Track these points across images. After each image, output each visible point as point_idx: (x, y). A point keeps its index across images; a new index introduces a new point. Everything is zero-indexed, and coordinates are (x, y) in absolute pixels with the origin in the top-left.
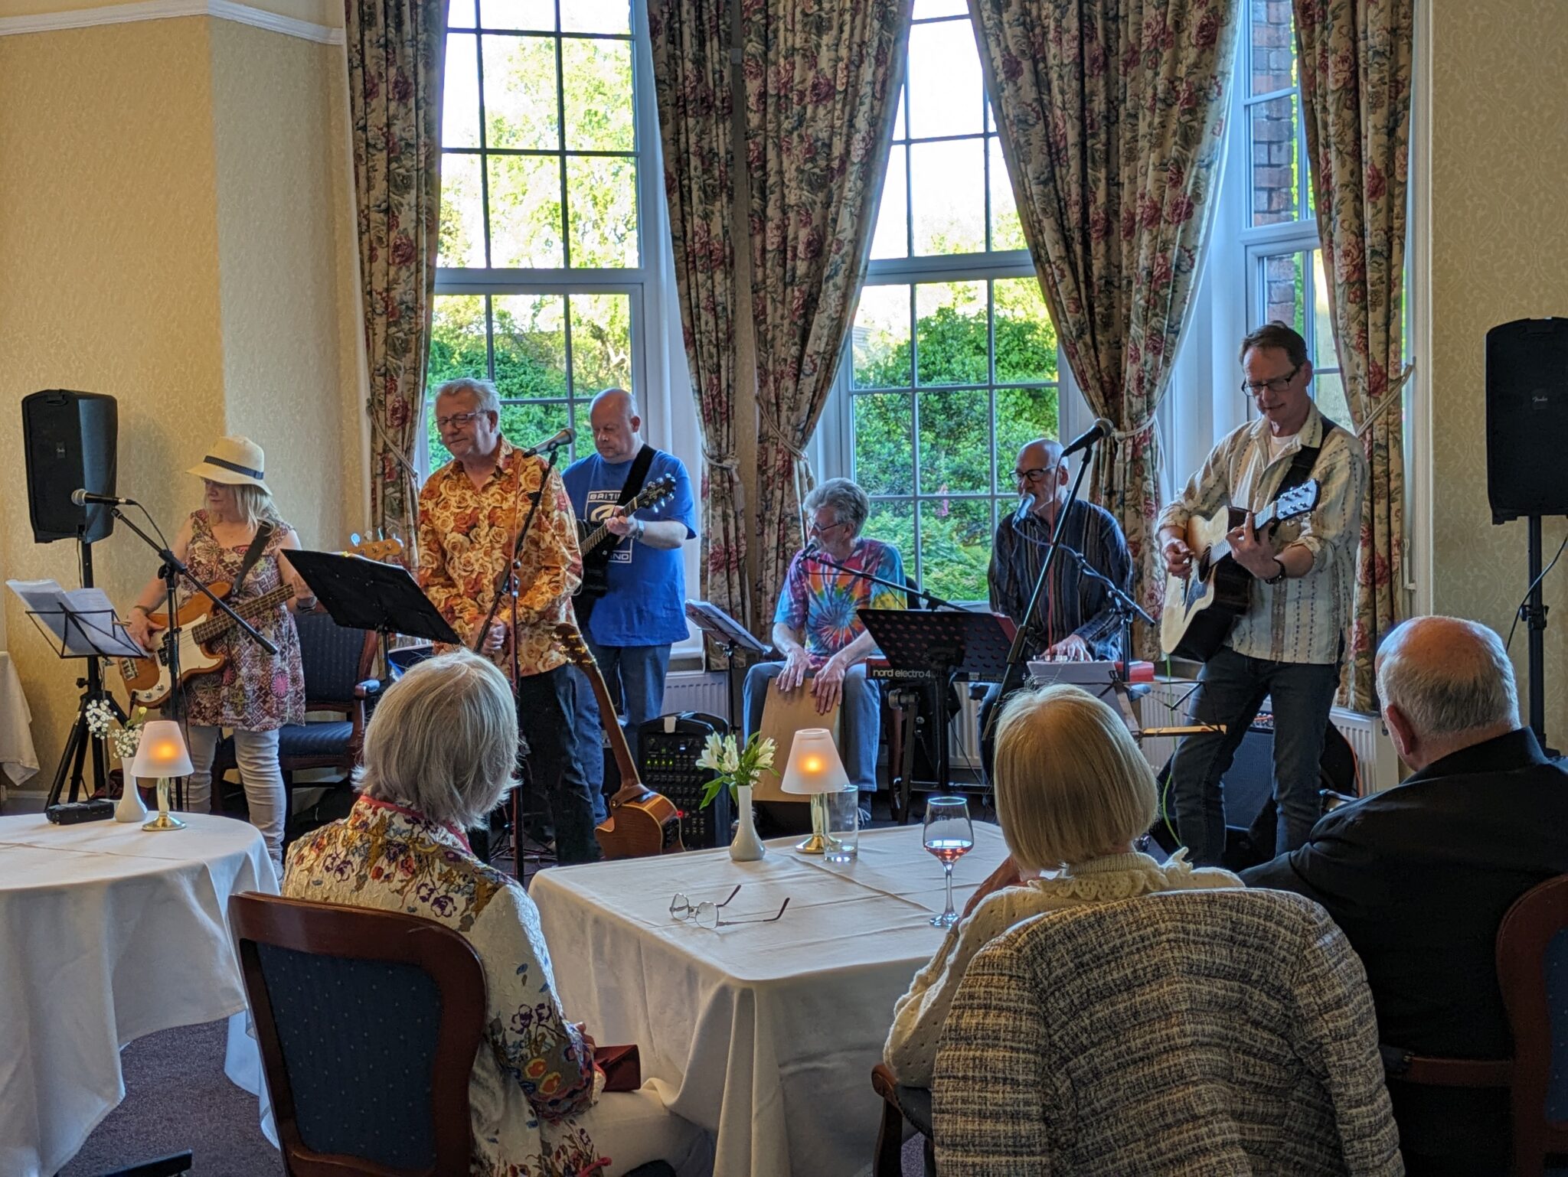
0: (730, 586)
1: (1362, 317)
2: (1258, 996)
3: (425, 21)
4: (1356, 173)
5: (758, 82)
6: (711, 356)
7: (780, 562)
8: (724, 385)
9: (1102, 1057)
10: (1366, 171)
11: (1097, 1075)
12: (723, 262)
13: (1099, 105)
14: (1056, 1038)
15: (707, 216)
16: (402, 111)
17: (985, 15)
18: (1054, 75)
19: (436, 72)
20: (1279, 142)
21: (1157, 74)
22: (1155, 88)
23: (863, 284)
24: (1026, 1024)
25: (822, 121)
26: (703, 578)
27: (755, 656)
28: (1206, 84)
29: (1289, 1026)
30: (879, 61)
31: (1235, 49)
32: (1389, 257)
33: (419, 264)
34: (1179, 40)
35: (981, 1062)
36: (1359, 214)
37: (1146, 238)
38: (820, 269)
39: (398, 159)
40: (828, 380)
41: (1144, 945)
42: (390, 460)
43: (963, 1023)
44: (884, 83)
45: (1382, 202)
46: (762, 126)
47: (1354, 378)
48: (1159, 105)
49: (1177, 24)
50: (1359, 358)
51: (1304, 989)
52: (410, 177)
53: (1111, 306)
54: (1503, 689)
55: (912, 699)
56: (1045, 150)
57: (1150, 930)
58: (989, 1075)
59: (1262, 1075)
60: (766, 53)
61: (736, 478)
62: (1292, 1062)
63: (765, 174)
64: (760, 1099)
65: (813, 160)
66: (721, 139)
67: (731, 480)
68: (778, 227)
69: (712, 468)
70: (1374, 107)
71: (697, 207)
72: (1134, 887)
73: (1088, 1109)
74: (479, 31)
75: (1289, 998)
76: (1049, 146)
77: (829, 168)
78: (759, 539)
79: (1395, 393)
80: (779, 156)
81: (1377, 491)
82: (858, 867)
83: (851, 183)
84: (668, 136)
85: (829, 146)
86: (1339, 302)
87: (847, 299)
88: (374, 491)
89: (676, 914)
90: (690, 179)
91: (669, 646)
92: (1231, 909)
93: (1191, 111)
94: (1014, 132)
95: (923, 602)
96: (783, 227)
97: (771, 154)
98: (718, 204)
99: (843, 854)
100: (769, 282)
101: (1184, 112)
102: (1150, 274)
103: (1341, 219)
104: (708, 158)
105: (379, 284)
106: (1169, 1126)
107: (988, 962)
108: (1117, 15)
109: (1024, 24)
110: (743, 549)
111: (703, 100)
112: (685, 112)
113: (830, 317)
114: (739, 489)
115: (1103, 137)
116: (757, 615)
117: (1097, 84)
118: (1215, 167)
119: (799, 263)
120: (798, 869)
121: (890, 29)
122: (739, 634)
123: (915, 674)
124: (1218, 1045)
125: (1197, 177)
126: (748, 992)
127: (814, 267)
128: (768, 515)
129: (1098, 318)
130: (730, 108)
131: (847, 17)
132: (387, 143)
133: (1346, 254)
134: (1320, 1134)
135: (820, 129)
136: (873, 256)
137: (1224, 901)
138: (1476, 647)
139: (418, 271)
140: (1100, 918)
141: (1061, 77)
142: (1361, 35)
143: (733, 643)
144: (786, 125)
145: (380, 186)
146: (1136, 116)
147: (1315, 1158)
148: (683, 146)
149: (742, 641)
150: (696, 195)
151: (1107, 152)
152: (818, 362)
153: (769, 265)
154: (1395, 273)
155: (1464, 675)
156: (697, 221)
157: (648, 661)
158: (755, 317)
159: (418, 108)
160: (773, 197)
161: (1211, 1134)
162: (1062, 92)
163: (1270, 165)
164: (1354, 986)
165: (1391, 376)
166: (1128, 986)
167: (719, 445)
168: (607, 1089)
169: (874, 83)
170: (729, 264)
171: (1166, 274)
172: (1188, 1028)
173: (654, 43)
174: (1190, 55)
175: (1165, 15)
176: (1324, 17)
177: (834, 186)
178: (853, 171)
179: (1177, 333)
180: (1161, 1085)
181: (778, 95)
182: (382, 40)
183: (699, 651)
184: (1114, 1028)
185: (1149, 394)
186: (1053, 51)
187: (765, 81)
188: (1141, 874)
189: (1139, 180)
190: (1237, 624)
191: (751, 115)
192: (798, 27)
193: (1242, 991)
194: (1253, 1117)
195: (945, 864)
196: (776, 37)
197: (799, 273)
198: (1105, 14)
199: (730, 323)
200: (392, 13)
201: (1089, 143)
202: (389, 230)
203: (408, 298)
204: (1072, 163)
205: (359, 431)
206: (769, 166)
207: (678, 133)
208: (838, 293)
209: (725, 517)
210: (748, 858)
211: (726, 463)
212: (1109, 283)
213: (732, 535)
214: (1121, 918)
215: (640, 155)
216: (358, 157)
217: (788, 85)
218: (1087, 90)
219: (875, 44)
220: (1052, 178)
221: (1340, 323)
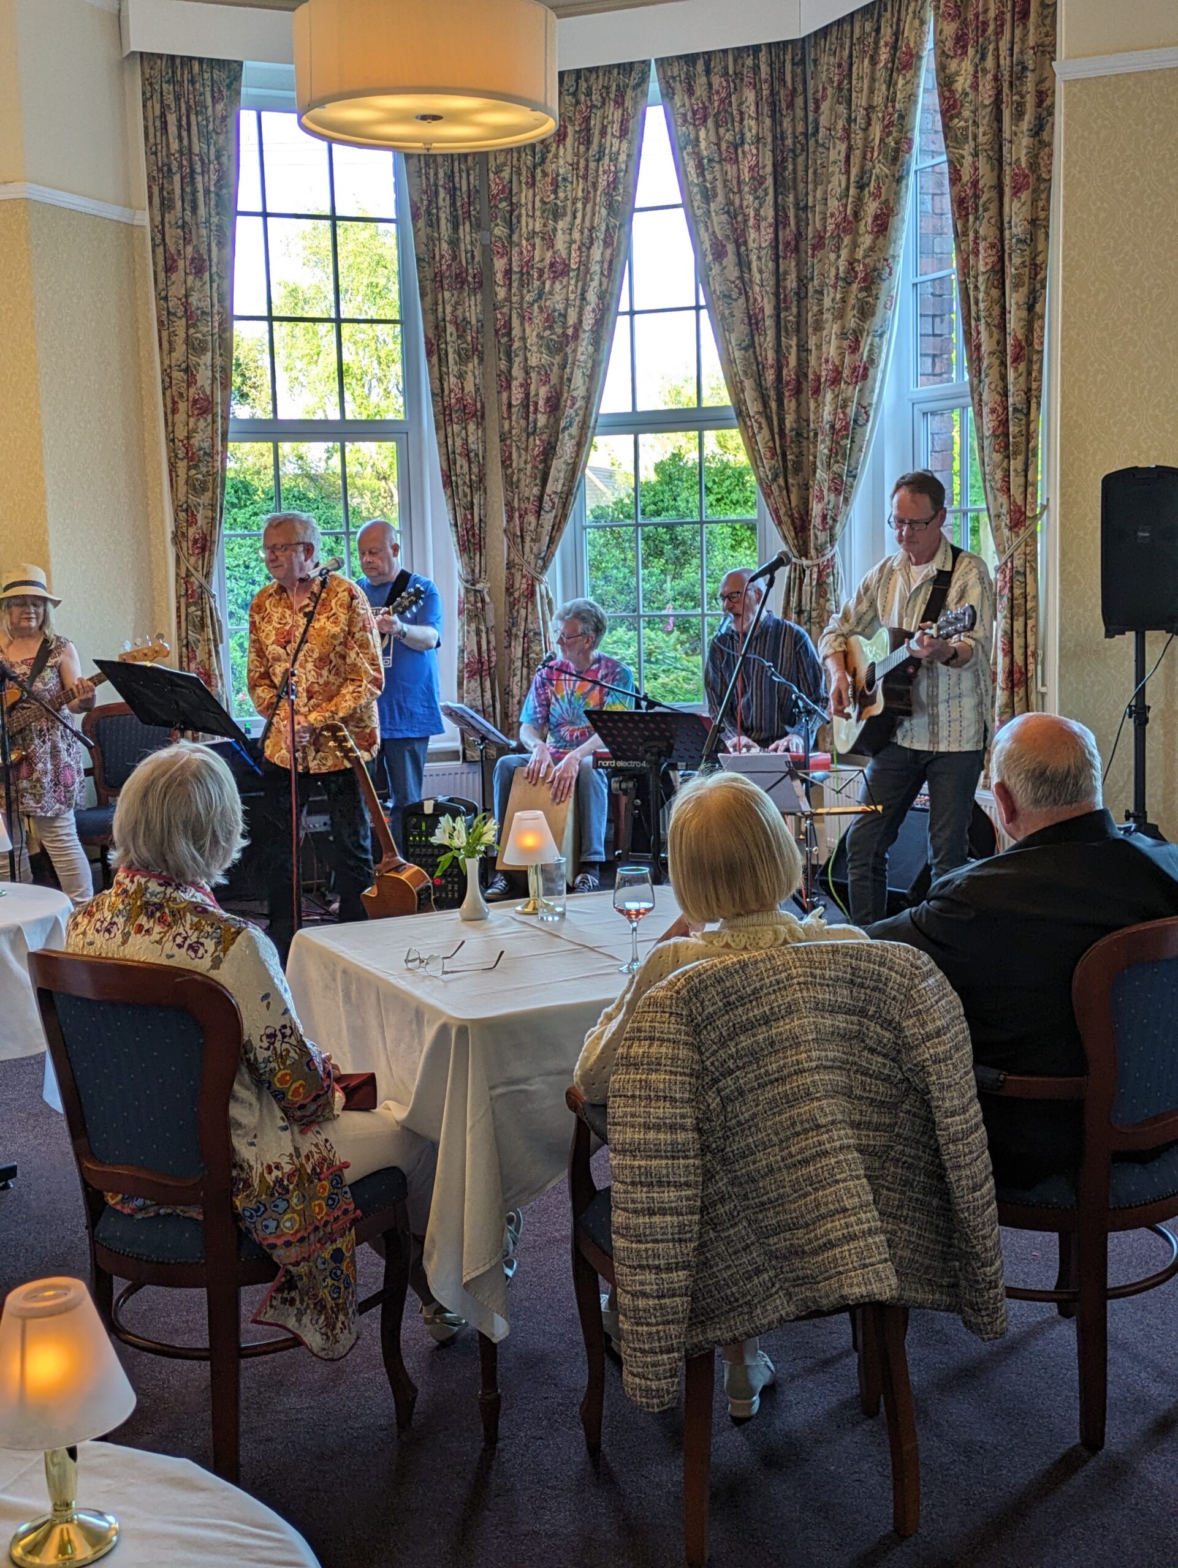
0: (483, 691)
1: (1005, 465)
2: (874, 1028)
3: (217, 206)
4: (1002, 342)
5: (505, 260)
6: (465, 496)
7: (525, 670)
8: (476, 520)
9: (745, 1079)
10: (1010, 341)
11: (741, 1093)
12: (475, 415)
13: (791, 283)
14: (708, 1063)
15: (461, 376)
16: (198, 284)
17: (696, 204)
18: (753, 257)
19: (228, 249)
20: (941, 316)
21: (839, 257)
22: (838, 269)
23: (594, 434)
24: (683, 1053)
25: (558, 294)
26: (460, 684)
27: (503, 750)
28: (879, 266)
29: (899, 1052)
30: (607, 243)
31: (904, 236)
32: (1028, 414)
33: (214, 415)
34: (857, 228)
35: (647, 1085)
36: (1003, 378)
37: (829, 396)
38: (557, 421)
39: (195, 326)
40: (565, 517)
41: (780, 987)
42: (192, 584)
43: (632, 1052)
44: (611, 262)
45: (1022, 367)
46: (508, 299)
47: (998, 516)
48: (840, 283)
49: (856, 214)
50: (1003, 499)
51: (910, 1022)
52: (205, 342)
53: (801, 454)
54: (1091, 777)
55: (631, 784)
56: (746, 321)
57: (784, 975)
58: (652, 1094)
59: (877, 1093)
60: (510, 236)
61: (487, 599)
62: (902, 1081)
63: (511, 340)
64: (473, 1116)
65: (551, 328)
66: (472, 309)
67: (483, 601)
68: (521, 385)
69: (467, 590)
70: (1016, 286)
71: (453, 368)
72: (776, 939)
73: (734, 1122)
74: (265, 215)
75: (898, 1029)
76: (750, 319)
77: (564, 334)
78: (507, 651)
79: (1031, 529)
80: (522, 324)
81: (1016, 610)
82: (565, 924)
83: (584, 348)
84: (428, 306)
85: (565, 316)
86: (986, 452)
87: (582, 445)
88: (178, 609)
89: (410, 965)
90: (446, 343)
91: (426, 739)
92: (851, 957)
93: (867, 289)
94: (720, 305)
95: (644, 704)
96: (526, 386)
97: (516, 322)
98: (470, 365)
99: (554, 914)
100: (514, 432)
101: (861, 290)
102: (833, 427)
103: (990, 379)
104: (462, 326)
105: (181, 433)
106: (798, 1134)
107: (653, 1002)
108: (806, 206)
109: (728, 212)
110: (494, 659)
111: (457, 275)
112: (442, 287)
113: (565, 462)
114: (490, 608)
115: (794, 310)
116: (506, 715)
117: (790, 265)
118: (886, 336)
119: (539, 416)
120: (516, 927)
121: (615, 217)
122: (489, 731)
123: (633, 764)
124: (840, 1068)
125: (872, 345)
126: (463, 1030)
127: (552, 420)
128: (514, 630)
129: (789, 464)
130: (481, 283)
131: (579, 205)
132: (186, 311)
133: (993, 411)
134: (924, 1139)
135: (556, 301)
136: (602, 411)
137: (846, 951)
138: (1072, 740)
139: (214, 421)
140: (744, 965)
141: (759, 258)
142: (1006, 225)
143: (484, 739)
144: (528, 298)
145: (181, 348)
146: (821, 293)
147: (920, 1158)
148: (440, 315)
149: (491, 737)
150: (451, 357)
151: (798, 323)
152: (556, 500)
153: (514, 418)
154: (1032, 427)
155: (1060, 763)
156: (453, 380)
157: (407, 754)
158: (503, 462)
159: (211, 281)
160: (517, 360)
161: (831, 1140)
162: (761, 271)
163: (934, 335)
164: (952, 1020)
165: (1029, 514)
166: (766, 1021)
167: (473, 571)
168: (345, 1108)
169: (602, 262)
170: (480, 417)
171: (846, 428)
172: (814, 1054)
173: (415, 226)
174: (867, 240)
175: (845, 206)
176: (977, 210)
177: (569, 350)
178: (585, 337)
179: (855, 477)
180: (792, 1100)
181: (521, 272)
182: (180, 222)
183: (457, 745)
184: (755, 1055)
185: (832, 528)
186: (753, 236)
187: (510, 260)
188: (782, 928)
189: (824, 347)
190: (901, 723)
191: (498, 289)
192: (538, 213)
193: (860, 1024)
194: (868, 1125)
195: (631, 922)
196: (519, 222)
197: (539, 424)
198: (797, 207)
199: (482, 467)
200: (188, 198)
201: (782, 315)
202: (188, 386)
203: (206, 445)
204: (769, 332)
205: (165, 558)
206: (514, 333)
207: (436, 304)
208: (573, 442)
209: (478, 633)
210: (476, 918)
211: (479, 587)
212: (799, 434)
213: (484, 647)
214: (761, 965)
215: (405, 322)
216: (161, 323)
217: (529, 264)
218: (781, 270)
219: (603, 228)
220: (752, 345)
221: (987, 469)
